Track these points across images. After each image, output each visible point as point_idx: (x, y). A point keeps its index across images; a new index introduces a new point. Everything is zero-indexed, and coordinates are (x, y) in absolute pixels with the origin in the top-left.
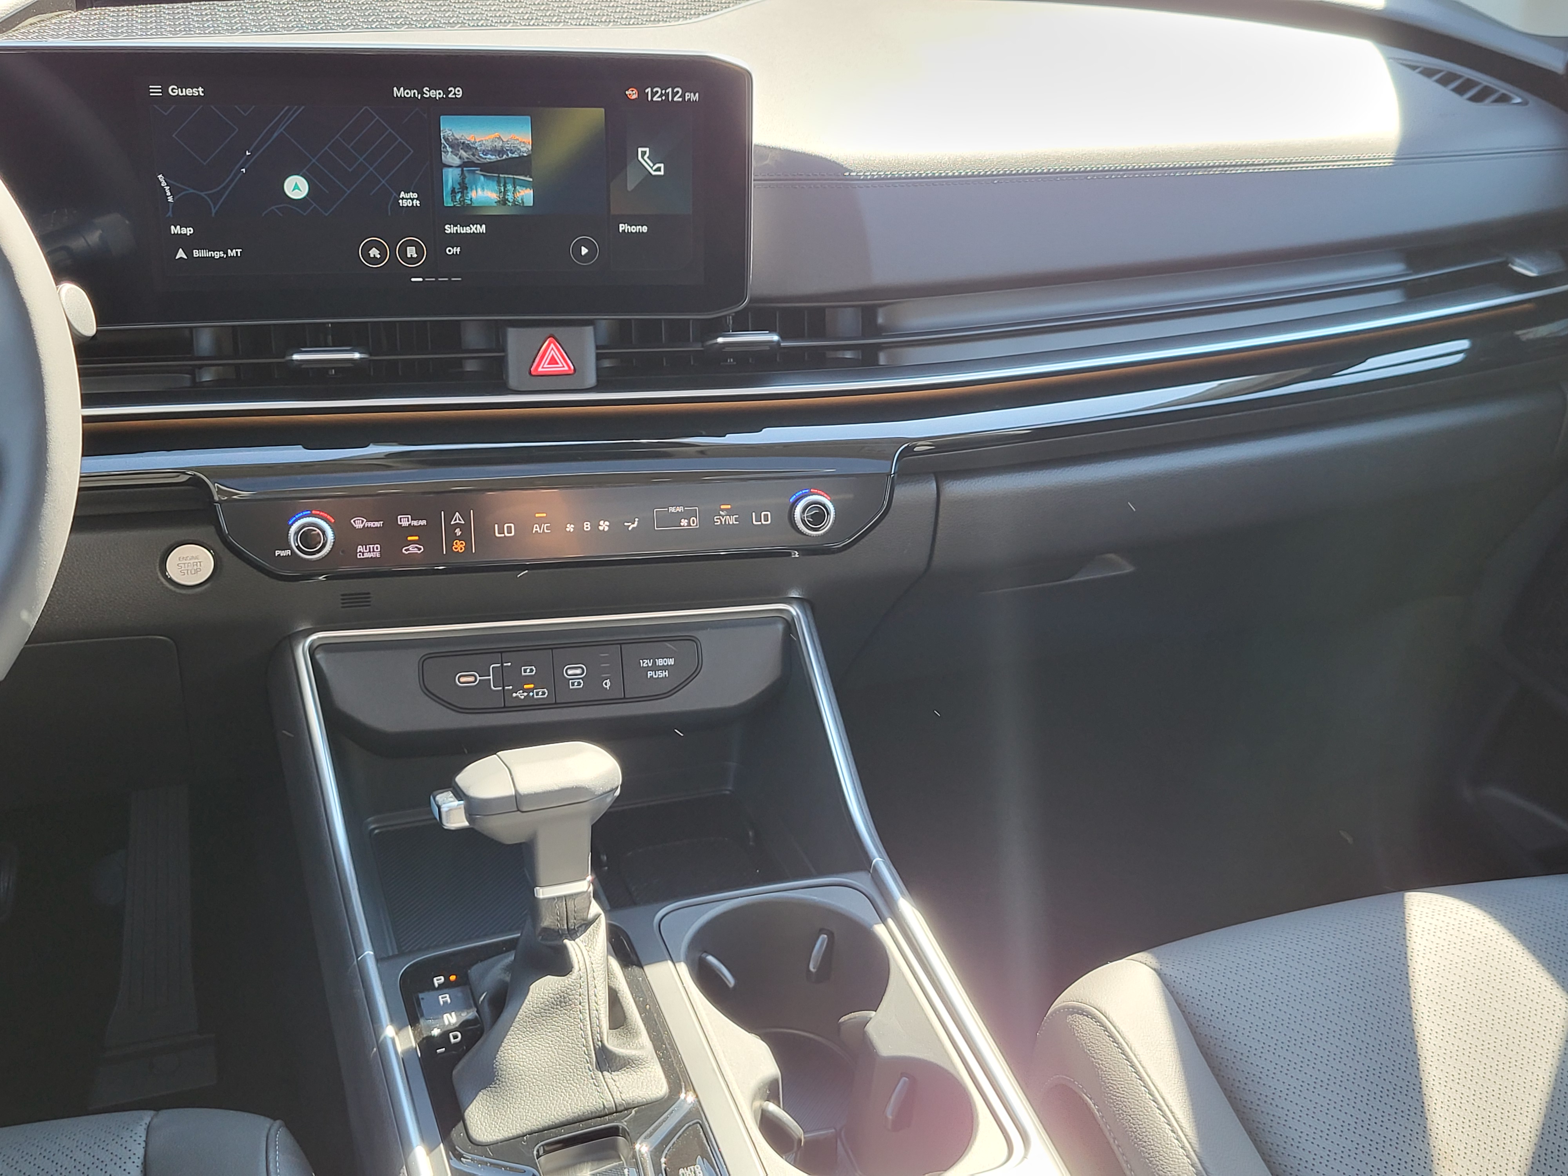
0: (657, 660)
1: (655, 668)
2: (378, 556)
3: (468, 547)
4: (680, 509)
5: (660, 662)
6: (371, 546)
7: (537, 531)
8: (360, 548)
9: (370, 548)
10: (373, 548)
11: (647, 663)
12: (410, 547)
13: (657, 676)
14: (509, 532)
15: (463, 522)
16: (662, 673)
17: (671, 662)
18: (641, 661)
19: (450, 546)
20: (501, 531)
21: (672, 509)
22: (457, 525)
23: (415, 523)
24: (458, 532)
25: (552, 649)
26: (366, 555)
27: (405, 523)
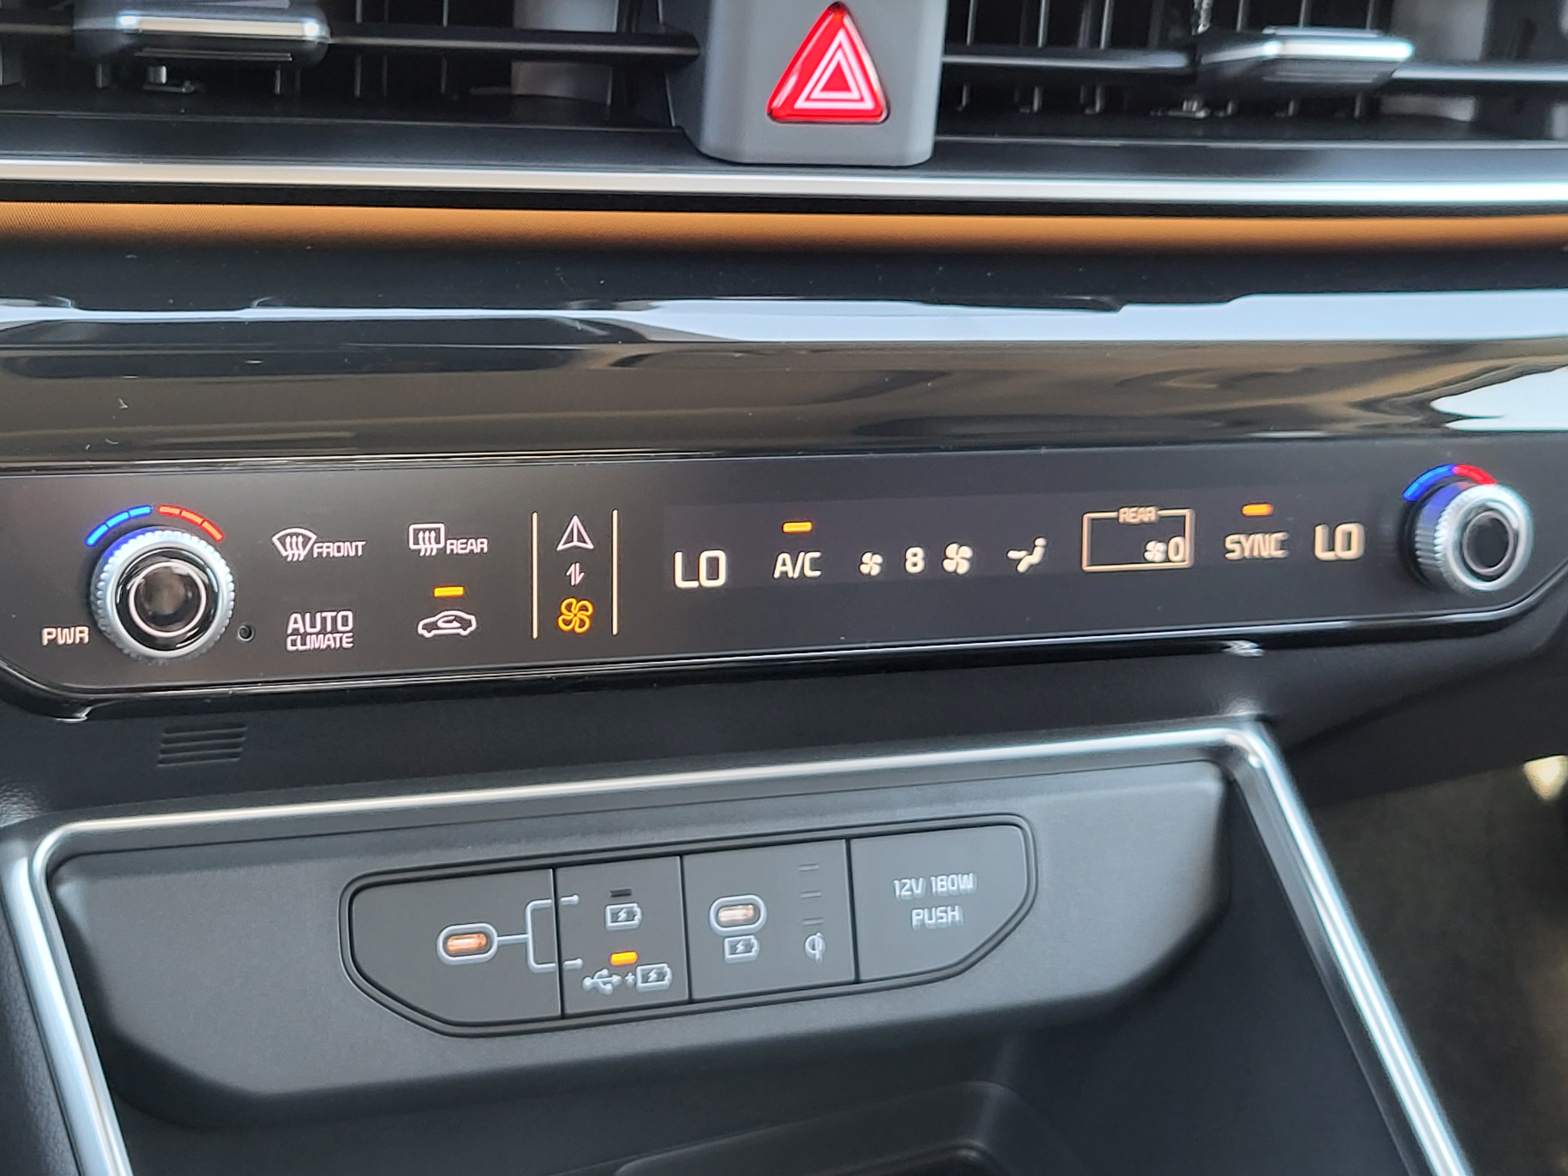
0: (933, 878)
1: (930, 901)
2: (345, 645)
3: (601, 617)
4: (1148, 514)
5: (942, 885)
6: (329, 615)
7: (786, 573)
8: (296, 622)
9: (324, 620)
10: (334, 619)
11: (911, 889)
12: (440, 619)
13: (933, 921)
14: (713, 574)
15: (590, 546)
16: (946, 912)
17: (967, 883)
18: (897, 882)
19: (550, 613)
20: (691, 572)
21: (1128, 515)
22: (575, 555)
23: (457, 547)
24: (575, 574)
25: (681, 854)
26: (313, 643)
27: (427, 546)
